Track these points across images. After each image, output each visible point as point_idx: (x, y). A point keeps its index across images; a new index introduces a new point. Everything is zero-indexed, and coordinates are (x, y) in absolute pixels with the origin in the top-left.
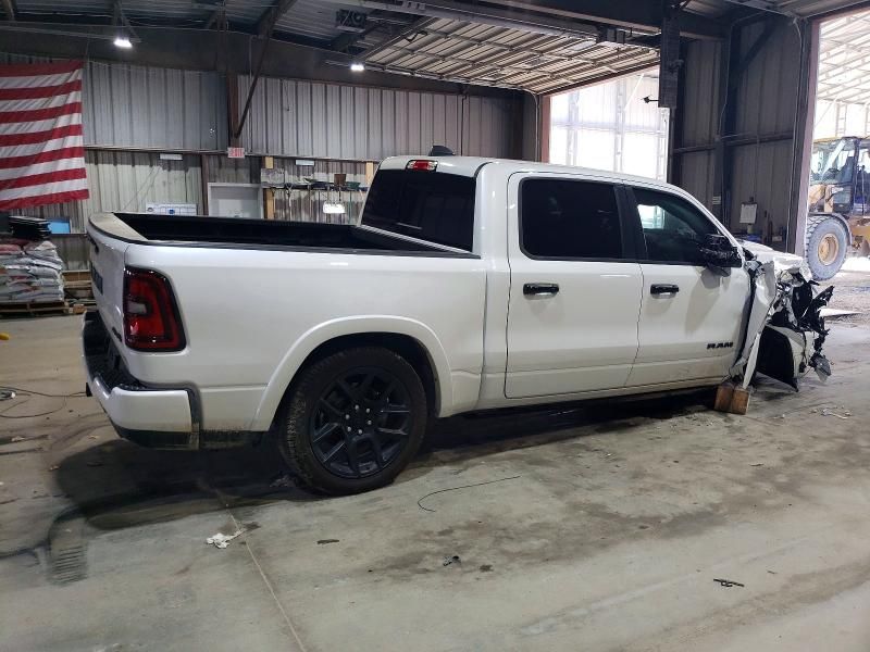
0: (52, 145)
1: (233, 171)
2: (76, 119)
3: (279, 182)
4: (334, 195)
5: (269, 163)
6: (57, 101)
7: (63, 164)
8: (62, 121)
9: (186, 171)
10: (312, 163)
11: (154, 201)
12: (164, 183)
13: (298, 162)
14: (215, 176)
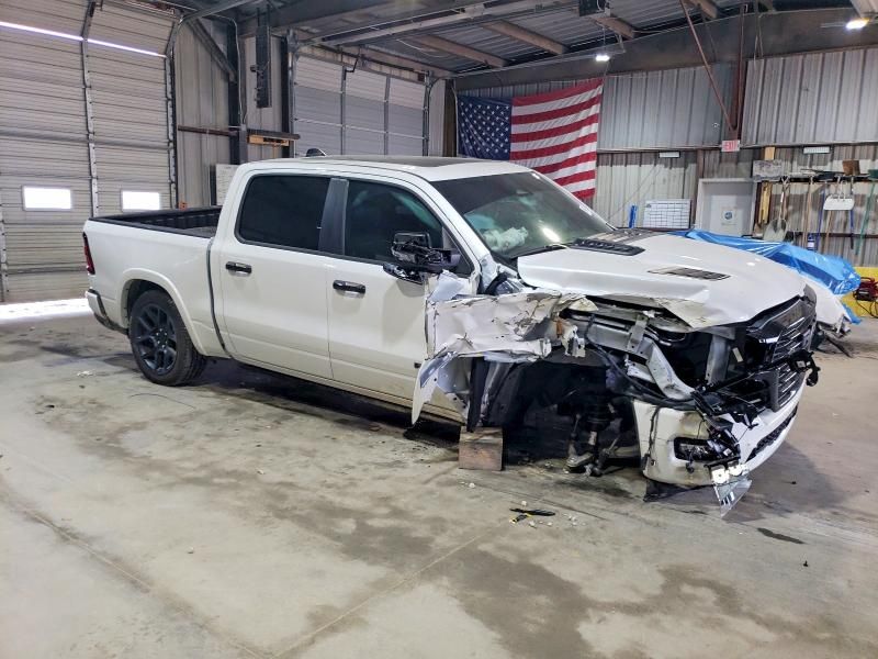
0: (574, 152)
1: (733, 166)
2: (594, 128)
3: (775, 175)
4: (844, 187)
5: (769, 154)
6: (582, 115)
7: (581, 168)
8: (584, 131)
9: (686, 167)
10: (826, 150)
11: (653, 198)
12: (664, 180)
13: (806, 150)
14: (713, 172)
